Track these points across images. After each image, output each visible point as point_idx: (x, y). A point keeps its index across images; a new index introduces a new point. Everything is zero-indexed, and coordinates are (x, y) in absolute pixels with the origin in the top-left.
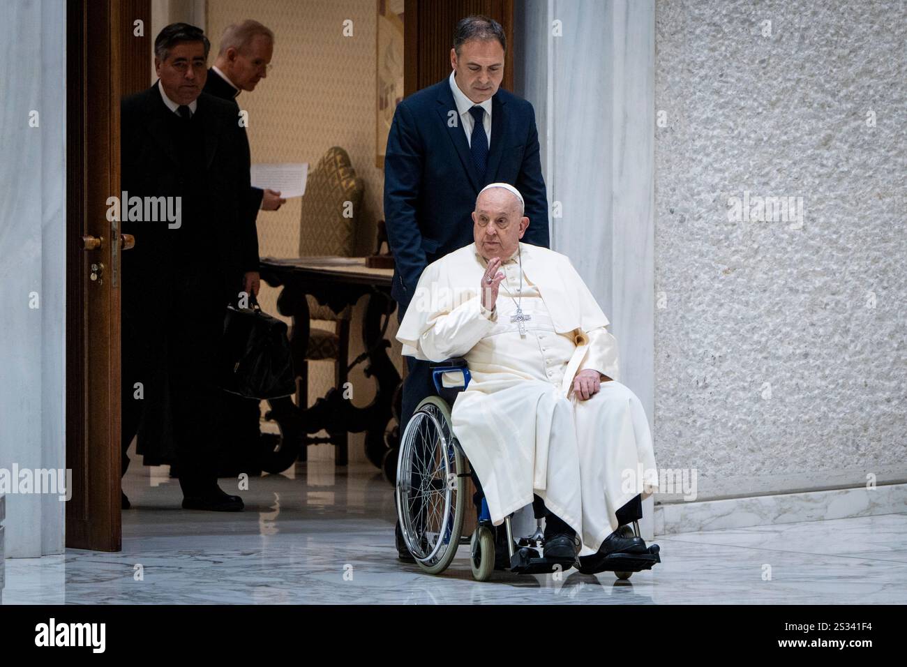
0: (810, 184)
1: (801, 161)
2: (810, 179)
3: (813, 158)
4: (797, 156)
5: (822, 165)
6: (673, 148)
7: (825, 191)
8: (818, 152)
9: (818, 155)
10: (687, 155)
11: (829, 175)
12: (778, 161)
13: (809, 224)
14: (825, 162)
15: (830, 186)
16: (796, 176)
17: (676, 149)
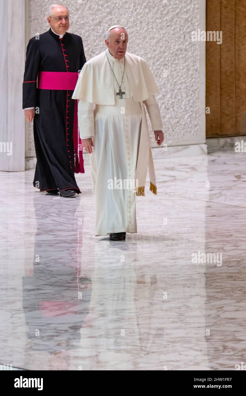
0: (93, 39)
1: (89, 30)
2: (93, 37)
3: (93, 30)
4: (87, 28)
5: (98, 32)
6: (37, 25)
7: (98, 42)
8: (95, 27)
9: (96, 28)
10: (43, 28)
11: (100, 36)
12: (80, 31)
13: (92, 54)
14: (98, 31)
15: (101, 40)
16: (87, 36)
17: (39, 26)
